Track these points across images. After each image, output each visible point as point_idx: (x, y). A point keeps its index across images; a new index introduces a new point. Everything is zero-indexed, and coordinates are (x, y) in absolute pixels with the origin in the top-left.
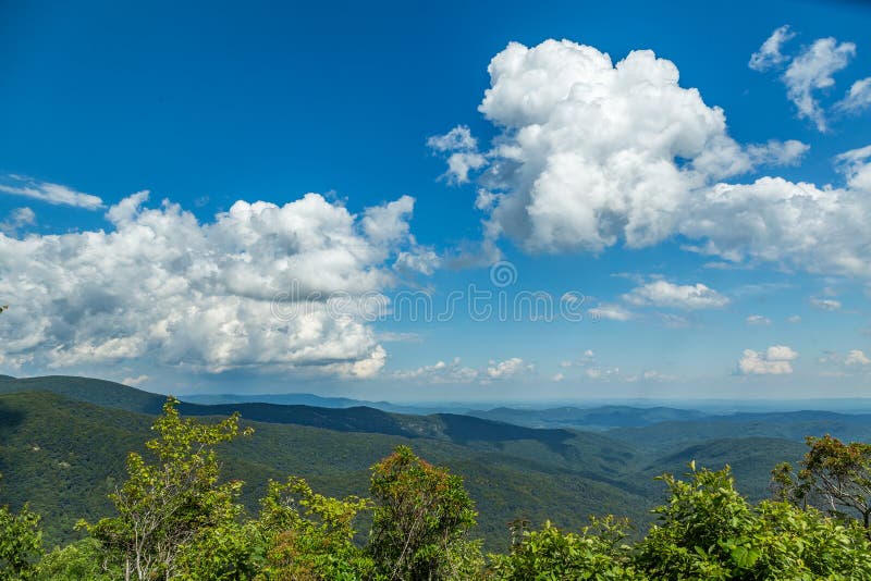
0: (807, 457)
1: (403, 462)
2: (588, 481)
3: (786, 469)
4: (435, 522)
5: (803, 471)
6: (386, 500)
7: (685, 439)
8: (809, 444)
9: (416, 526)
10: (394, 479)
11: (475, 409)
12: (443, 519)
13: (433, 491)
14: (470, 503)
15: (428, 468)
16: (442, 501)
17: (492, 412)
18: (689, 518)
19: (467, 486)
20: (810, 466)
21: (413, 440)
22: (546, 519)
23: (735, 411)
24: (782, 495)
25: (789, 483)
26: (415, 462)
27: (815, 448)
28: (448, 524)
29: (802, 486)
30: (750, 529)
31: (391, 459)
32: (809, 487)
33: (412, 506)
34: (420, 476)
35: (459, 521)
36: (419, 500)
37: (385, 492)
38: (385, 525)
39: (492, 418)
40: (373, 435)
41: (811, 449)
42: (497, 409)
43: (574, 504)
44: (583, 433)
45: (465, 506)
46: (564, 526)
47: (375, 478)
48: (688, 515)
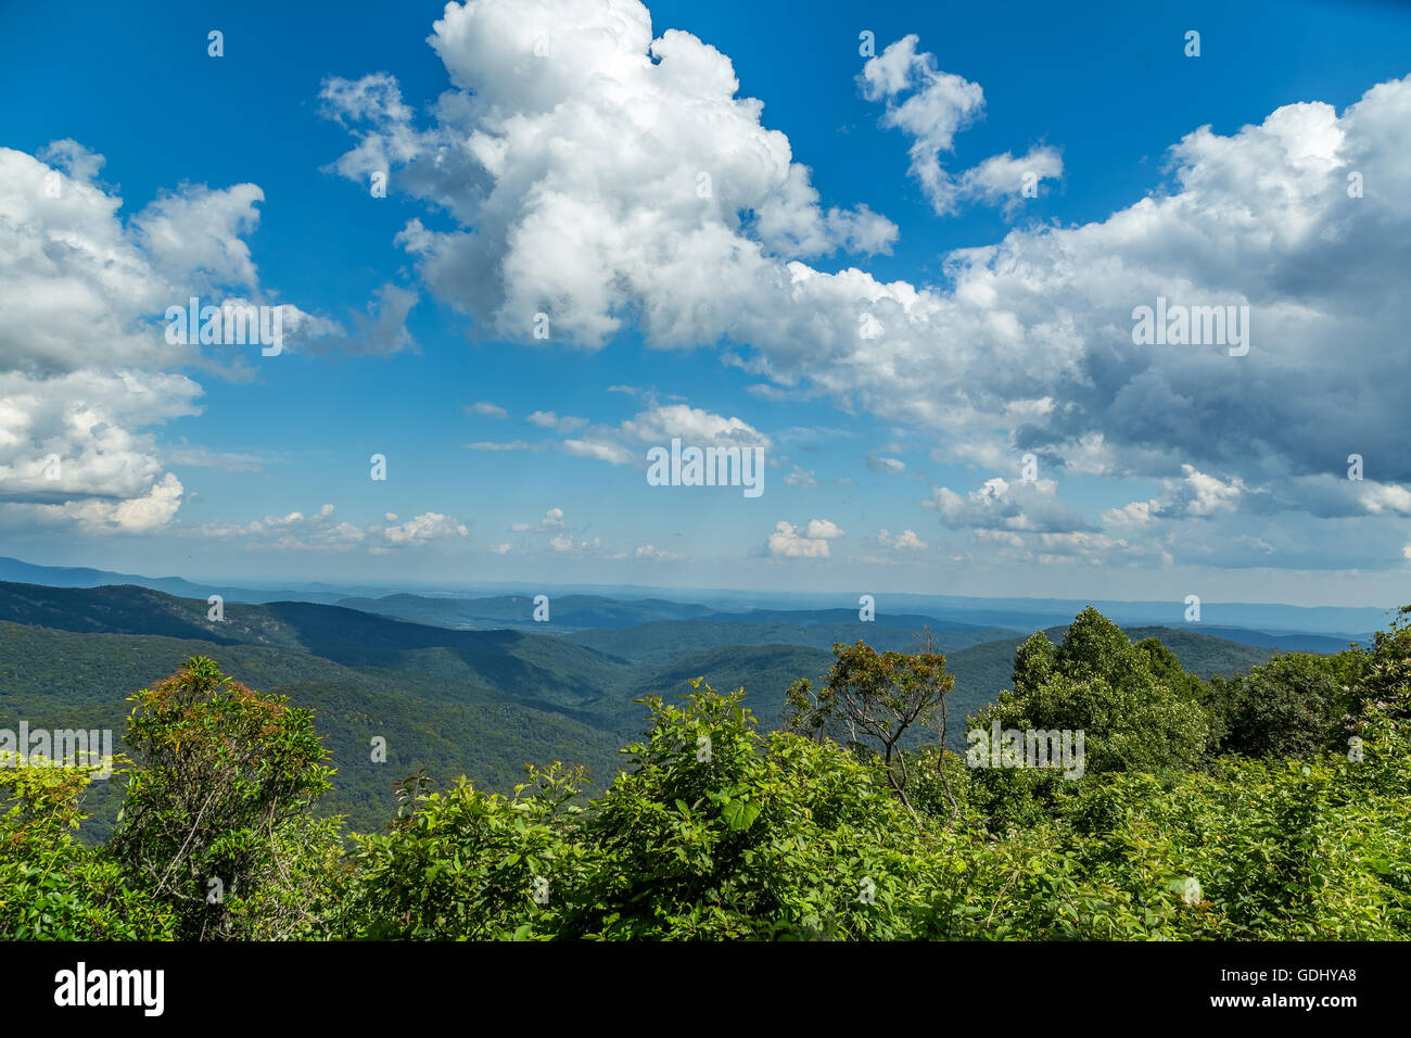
0: (831, 670)
1: (199, 686)
2: (534, 712)
3: (804, 688)
4: (253, 789)
5: (825, 690)
6: (157, 754)
7: (682, 647)
8: (837, 653)
9: (215, 798)
10: (176, 716)
11: (353, 594)
12: (270, 784)
13: (253, 735)
14: (322, 753)
15: (249, 697)
16: (270, 752)
17: (385, 600)
18: (673, 761)
19: (320, 726)
20: (835, 683)
21: (229, 648)
22: (461, 774)
23: (752, 607)
24: (794, 724)
25: (805, 707)
26: (225, 686)
27: (843, 658)
28: (278, 791)
29: (821, 710)
30: (752, 773)
31: (174, 681)
32: (829, 711)
33: (209, 764)
34: (230, 712)
35: (300, 785)
36: (224, 752)
37: (155, 741)
38: (149, 800)
39: (382, 612)
40: (144, 639)
41: (838, 660)
42: (393, 597)
43: (509, 749)
44: (533, 637)
45: (313, 759)
46: (487, 784)
47: (137, 715)
48: (673, 756)
